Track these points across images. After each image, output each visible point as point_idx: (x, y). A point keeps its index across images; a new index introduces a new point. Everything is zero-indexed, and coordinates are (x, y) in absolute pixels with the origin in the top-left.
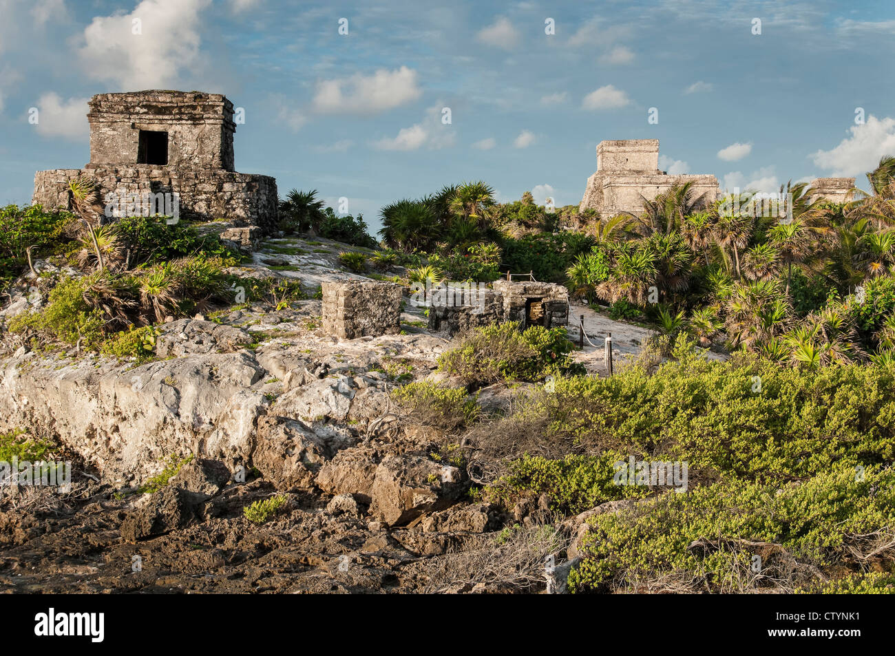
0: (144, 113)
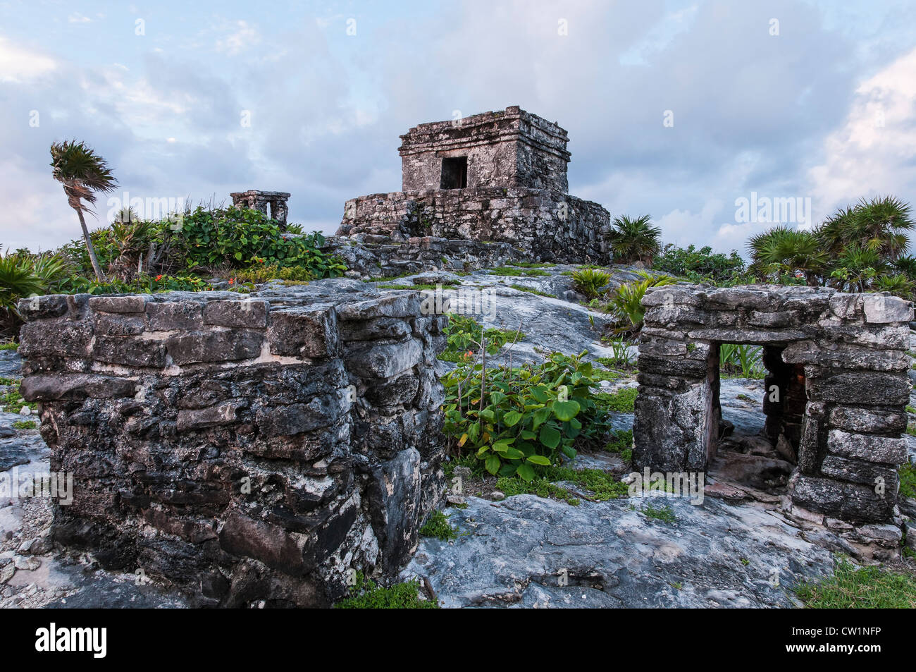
0: (447, 139)
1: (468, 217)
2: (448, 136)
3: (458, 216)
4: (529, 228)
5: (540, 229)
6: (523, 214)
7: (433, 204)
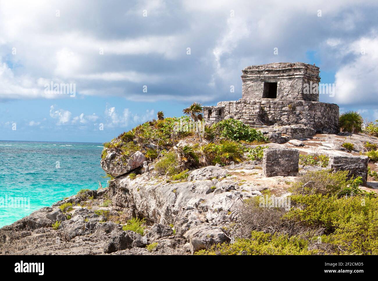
1: (286, 113)
2: (267, 73)
3: (281, 113)
4: (312, 119)
5: (317, 119)
6: (310, 113)
7: (270, 107)
